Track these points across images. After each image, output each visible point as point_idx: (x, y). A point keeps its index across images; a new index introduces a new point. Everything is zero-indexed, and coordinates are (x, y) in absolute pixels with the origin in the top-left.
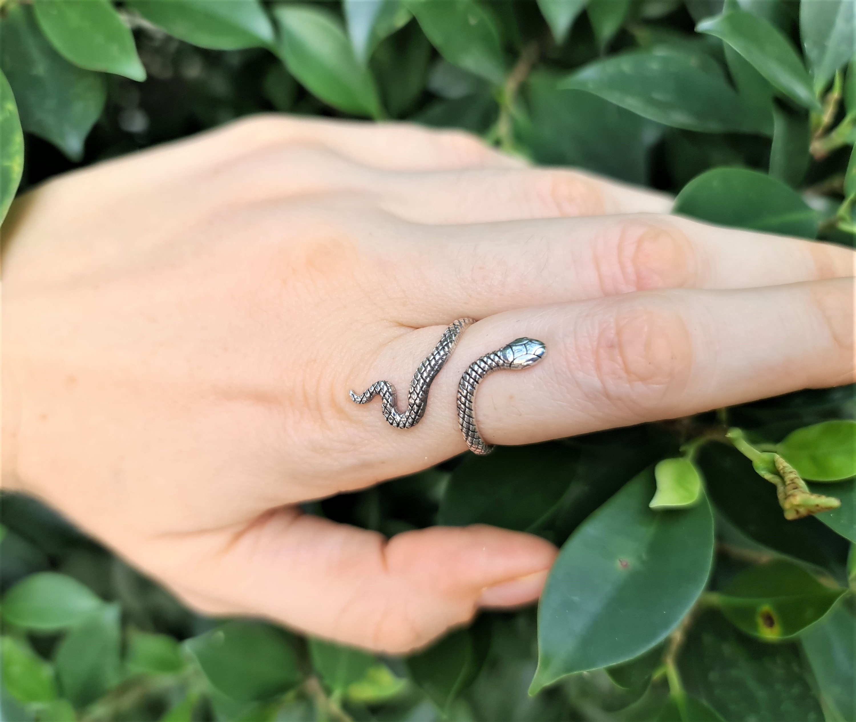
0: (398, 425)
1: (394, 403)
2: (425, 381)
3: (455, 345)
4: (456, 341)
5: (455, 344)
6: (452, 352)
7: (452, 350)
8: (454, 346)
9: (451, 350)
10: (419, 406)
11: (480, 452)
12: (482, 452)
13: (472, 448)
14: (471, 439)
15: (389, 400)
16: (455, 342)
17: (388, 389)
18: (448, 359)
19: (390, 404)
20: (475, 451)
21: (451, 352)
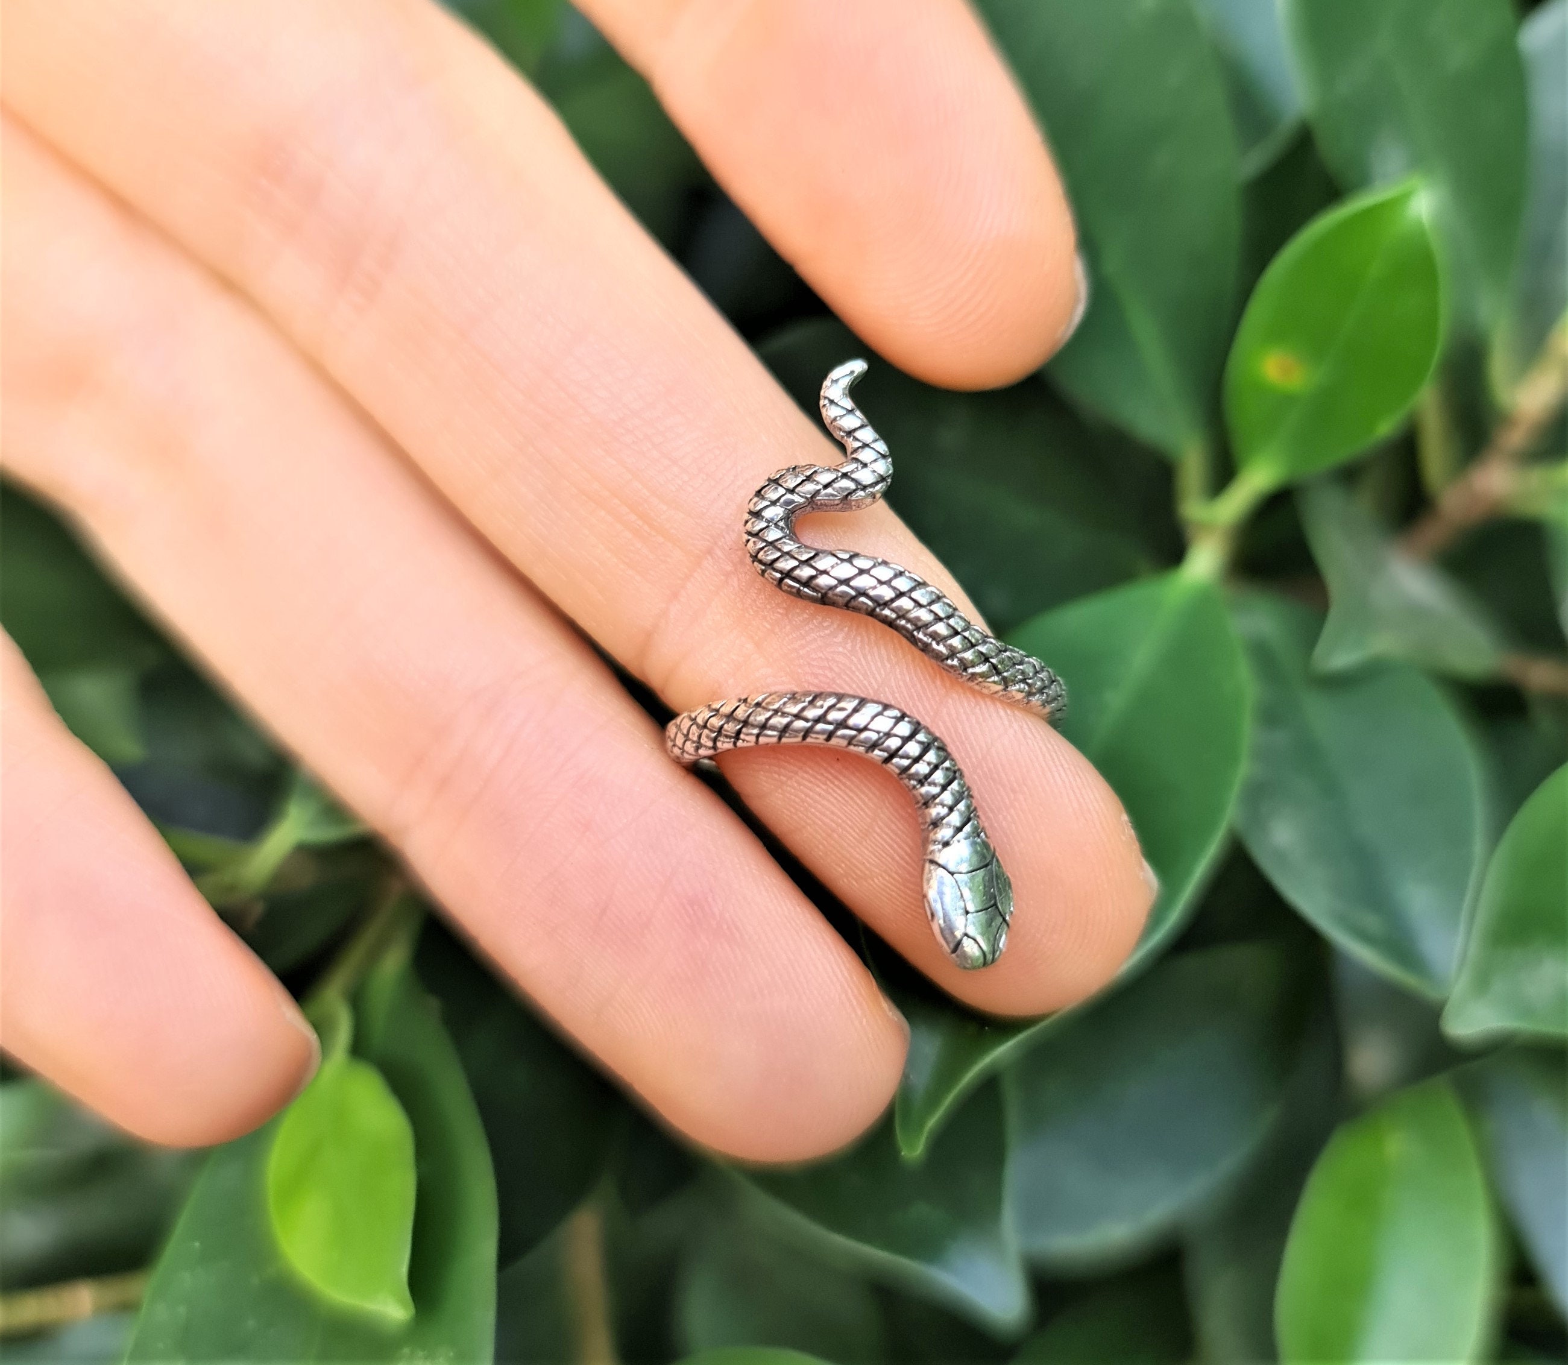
0: (757, 515)
1: (821, 504)
2: (886, 604)
3: (991, 692)
4: (1003, 695)
5: (997, 692)
6: (972, 684)
7: (977, 684)
8: (990, 690)
9: (976, 682)
10: (808, 583)
11: (674, 740)
12: (674, 745)
13: (686, 723)
14: (714, 727)
15: (829, 490)
16: (1001, 693)
17: (864, 488)
18: (950, 672)
19: (818, 492)
20: (679, 727)
21: (973, 681)
